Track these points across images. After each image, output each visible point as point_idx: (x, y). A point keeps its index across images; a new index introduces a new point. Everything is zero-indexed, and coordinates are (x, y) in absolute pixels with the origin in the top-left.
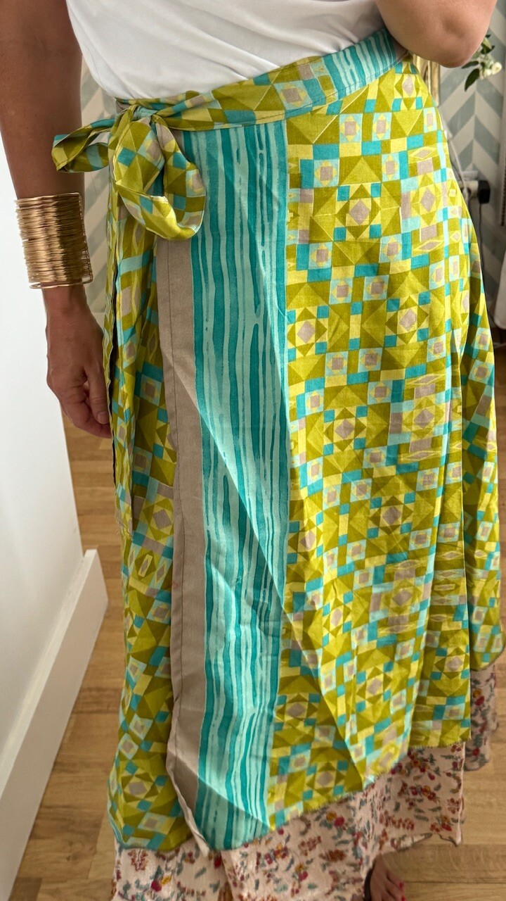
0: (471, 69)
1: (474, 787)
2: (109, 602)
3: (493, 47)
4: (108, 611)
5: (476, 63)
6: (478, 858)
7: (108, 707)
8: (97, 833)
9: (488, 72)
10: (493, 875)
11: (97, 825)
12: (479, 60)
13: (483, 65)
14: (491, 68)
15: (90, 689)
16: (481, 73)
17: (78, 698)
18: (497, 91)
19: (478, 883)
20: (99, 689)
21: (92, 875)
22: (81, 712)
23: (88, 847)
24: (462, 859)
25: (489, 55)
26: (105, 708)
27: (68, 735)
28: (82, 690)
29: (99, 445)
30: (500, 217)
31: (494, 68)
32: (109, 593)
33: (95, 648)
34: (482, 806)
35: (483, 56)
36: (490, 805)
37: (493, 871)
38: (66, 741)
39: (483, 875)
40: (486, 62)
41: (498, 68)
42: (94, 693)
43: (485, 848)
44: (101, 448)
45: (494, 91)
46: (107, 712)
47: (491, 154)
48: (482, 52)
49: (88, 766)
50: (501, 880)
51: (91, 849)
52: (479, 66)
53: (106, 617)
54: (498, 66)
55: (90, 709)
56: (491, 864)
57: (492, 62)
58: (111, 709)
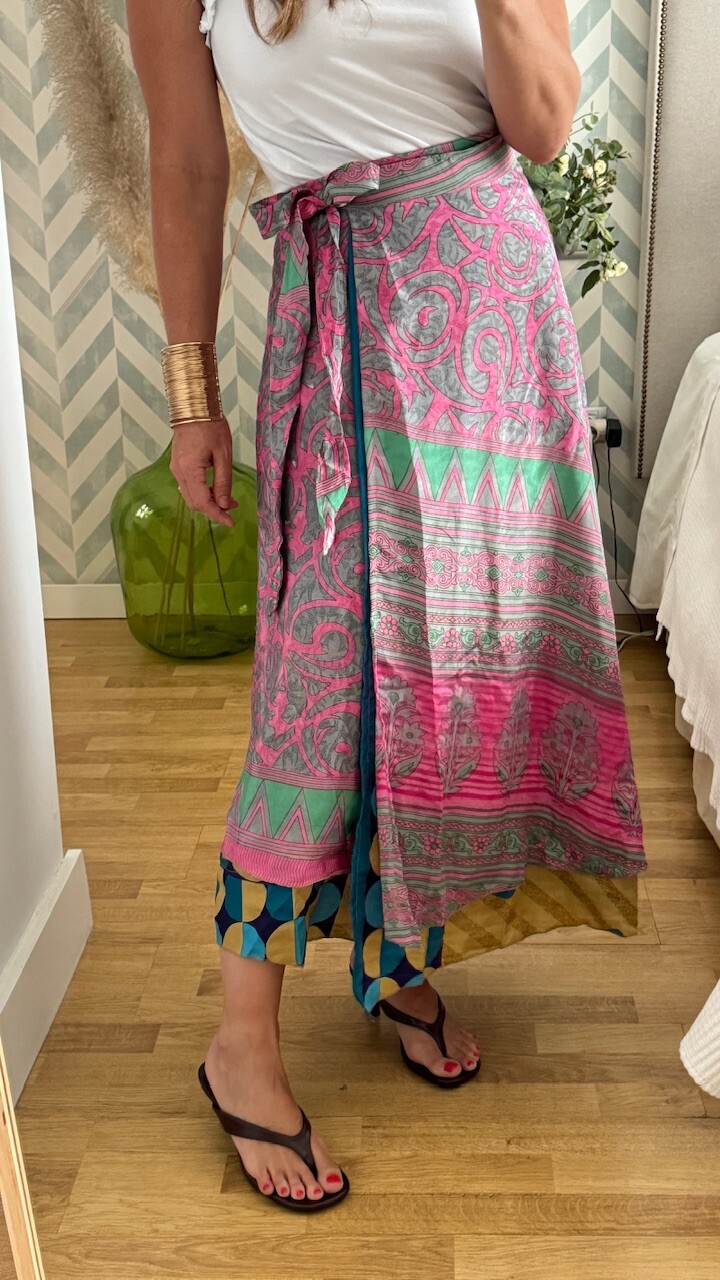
0: (591, 269)
1: (573, 1131)
2: (94, 927)
3: (617, 243)
4: (92, 935)
5: (597, 263)
6: (573, 1209)
7: (90, 1045)
8: (71, 1184)
9: (610, 273)
10: (590, 1226)
11: (72, 1175)
12: (600, 259)
13: (604, 265)
14: (613, 268)
15: (65, 1025)
16: (601, 274)
17: (48, 1036)
18: (629, 304)
19: (571, 1234)
20: (78, 1025)
21: (62, 1229)
22: (53, 1051)
23: (57, 1199)
24: (553, 1210)
25: (611, 252)
26: (86, 1047)
27: (35, 1075)
28: (54, 1026)
29: (86, 746)
30: (637, 466)
31: (617, 268)
32: (95, 917)
33: (73, 979)
34: (581, 1151)
35: (605, 254)
36: (593, 1151)
37: (592, 1222)
38: (31, 1082)
39: (579, 1227)
40: (608, 261)
41: (622, 269)
42: (71, 1030)
43: (584, 1198)
44: (87, 749)
45: (625, 305)
46: (88, 1051)
47: (623, 386)
48: (603, 249)
49: (60, 1110)
50: (602, 1232)
51: (63, 1201)
52: (599, 267)
53: (87, 943)
54: (623, 265)
55: (67, 1047)
56: (590, 1216)
57: (615, 261)
58: (93, 1047)
